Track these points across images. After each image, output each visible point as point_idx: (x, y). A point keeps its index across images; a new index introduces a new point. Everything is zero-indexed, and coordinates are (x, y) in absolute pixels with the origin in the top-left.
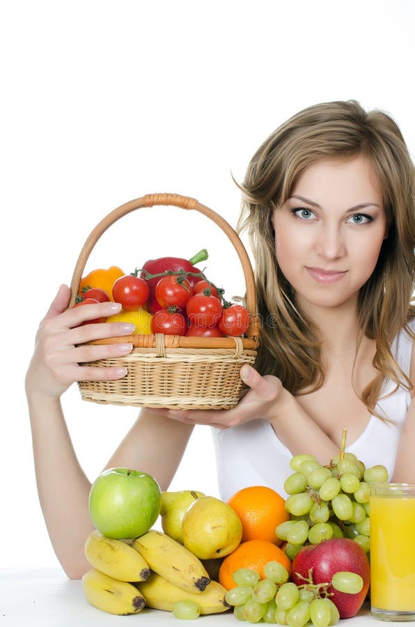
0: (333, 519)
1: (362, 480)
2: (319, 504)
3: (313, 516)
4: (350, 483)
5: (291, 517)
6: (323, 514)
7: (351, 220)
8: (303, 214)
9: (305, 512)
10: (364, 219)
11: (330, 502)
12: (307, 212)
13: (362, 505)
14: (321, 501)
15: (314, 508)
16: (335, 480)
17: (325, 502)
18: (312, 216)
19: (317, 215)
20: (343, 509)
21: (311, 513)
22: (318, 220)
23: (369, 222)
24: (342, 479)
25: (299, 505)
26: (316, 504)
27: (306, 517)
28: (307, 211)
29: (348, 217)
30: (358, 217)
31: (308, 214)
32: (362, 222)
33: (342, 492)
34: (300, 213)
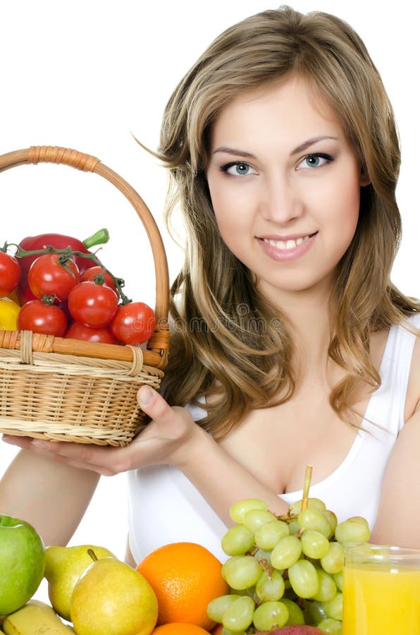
0: (289, 595)
1: (332, 539)
2: (270, 574)
3: (261, 592)
4: (315, 544)
5: (229, 591)
6: (277, 588)
7: (305, 164)
8: (238, 169)
9: (250, 584)
10: (321, 161)
11: (286, 570)
12: (243, 167)
13: (332, 576)
14: (272, 570)
15: (263, 579)
16: (294, 540)
17: (279, 571)
18: (251, 171)
19: (256, 168)
20: (304, 582)
21: (258, 585)
22: (258, 175)
23: (328, 163)
24: (304, 538)
25: (242, 574)
26: (266, 573)
27: (251, 591)
28: (242, 164)
29: (298, 162)
30: (313, 158)
31: (244, 169)
32: (319, 165)
33: (304, 557)
34: (233, 170)
